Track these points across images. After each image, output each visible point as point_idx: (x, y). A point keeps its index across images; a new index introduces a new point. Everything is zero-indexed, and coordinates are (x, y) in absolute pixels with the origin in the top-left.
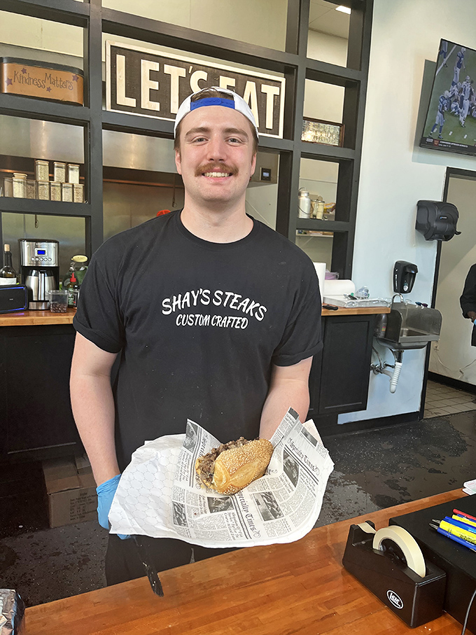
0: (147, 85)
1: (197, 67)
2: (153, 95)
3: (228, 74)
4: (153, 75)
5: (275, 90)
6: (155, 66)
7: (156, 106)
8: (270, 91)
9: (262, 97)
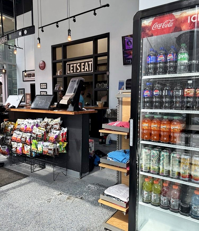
0: (71, 68)
1: (78, 63)
2: (72, 70)
3: (83, 62)
4: (72, 67)
5: (91, 62)
6: (72, 65)
7: (72, 72)
8: (90, 63)
9: (89, 65)
